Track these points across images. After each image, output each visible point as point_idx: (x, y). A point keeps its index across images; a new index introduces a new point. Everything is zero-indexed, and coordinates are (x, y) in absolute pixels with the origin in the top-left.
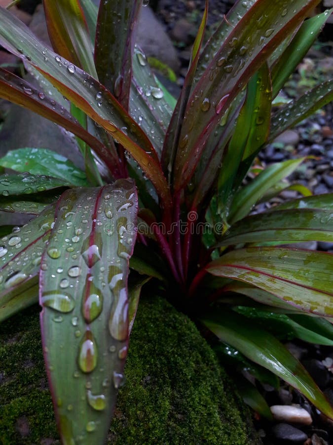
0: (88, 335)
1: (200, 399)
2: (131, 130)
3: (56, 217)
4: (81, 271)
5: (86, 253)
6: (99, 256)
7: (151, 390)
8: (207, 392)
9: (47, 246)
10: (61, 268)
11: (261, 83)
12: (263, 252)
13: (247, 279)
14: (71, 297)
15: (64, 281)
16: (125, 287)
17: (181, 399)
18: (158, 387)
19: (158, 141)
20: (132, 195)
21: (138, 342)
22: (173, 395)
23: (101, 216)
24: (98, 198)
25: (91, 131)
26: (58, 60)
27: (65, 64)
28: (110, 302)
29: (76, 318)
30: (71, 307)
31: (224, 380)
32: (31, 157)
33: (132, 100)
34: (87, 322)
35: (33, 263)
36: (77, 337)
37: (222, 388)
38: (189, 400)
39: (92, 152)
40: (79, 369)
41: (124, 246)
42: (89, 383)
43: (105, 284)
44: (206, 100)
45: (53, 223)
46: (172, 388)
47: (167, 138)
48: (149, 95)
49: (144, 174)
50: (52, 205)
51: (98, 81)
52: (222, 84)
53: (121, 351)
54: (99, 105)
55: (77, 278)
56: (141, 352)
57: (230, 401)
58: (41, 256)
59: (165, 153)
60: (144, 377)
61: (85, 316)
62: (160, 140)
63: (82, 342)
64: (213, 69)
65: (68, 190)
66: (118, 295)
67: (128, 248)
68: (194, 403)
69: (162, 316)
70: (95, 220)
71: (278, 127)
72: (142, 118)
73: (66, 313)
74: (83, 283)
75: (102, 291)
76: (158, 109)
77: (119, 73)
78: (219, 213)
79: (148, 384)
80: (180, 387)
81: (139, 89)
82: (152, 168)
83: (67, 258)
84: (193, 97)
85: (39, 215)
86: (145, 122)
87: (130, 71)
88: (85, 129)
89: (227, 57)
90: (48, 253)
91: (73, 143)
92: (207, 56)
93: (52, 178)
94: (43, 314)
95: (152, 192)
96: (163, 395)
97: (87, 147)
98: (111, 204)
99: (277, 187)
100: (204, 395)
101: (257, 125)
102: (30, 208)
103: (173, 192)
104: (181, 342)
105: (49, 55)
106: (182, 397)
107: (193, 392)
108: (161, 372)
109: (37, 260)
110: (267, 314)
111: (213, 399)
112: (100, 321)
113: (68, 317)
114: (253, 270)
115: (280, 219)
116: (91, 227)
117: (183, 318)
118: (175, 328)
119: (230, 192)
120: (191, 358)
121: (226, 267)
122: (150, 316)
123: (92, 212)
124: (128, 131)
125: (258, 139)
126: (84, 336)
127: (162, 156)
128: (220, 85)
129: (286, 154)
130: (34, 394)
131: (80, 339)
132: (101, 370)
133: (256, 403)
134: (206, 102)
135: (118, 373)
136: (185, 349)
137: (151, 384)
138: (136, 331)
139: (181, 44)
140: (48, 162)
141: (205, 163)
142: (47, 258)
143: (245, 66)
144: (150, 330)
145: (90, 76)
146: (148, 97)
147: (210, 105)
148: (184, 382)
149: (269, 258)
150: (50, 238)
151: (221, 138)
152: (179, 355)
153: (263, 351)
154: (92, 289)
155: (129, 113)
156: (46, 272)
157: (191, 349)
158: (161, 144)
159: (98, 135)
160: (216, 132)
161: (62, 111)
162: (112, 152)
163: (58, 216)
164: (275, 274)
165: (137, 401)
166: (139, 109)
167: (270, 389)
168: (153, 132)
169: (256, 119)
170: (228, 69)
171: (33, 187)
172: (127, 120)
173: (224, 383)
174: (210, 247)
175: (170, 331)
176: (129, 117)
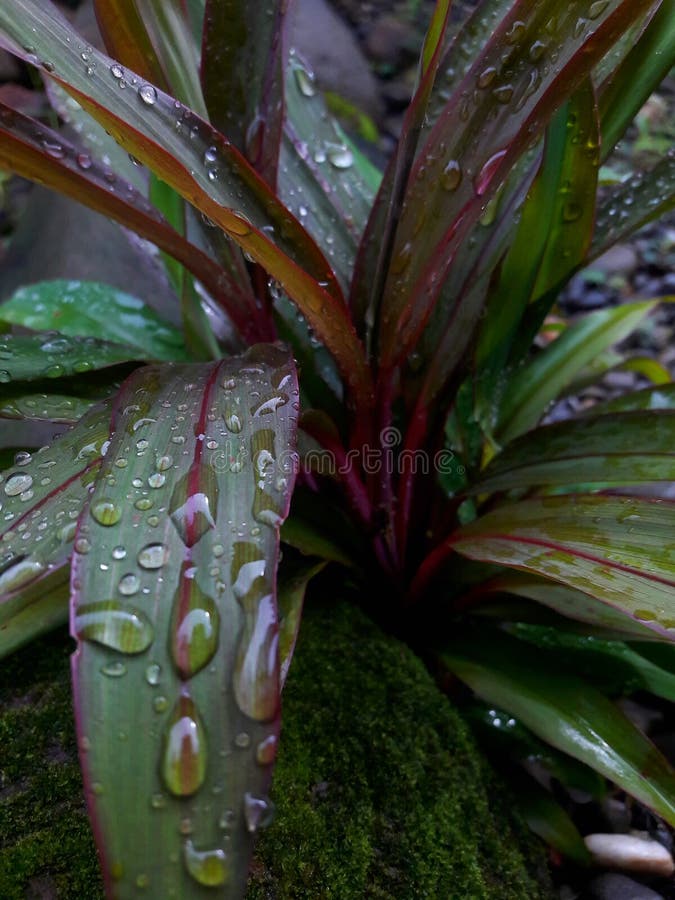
0: (185, 708)
1: (437, 833)
2: (284, 234)
3: (112, 428)
4: (168, 555)
5: (181, 512)
6: (210, 518)
7: (328, 815)
8: (453, 816)
9: (90, 496)
10: (123, 549)
11: (577, 125)
12: (580, 506)
13: (547, 569)
14: (143, 616)
15: (127, 579)
16: (270, 592)
17: (396, 832)
18: (344, 806)
19: (343, 261)
20: (285, 379)
21: (299, 704)
22: (377, 824)
23: (215, 426)
24: (208, 385)
25: (194, 237)
26: (117, 73)
27: (133, 84)
28: (236, 630)
29: (156, 667)
30: (145, 640)
31: (489, 785)
32: (66, 299)
33: (286, 170)
34: (183, 676)
35: (58, 537)
36: (158, 713)
37: (486, 804)
38: (412, 834)
39: (198, 288)
40: (163, 786)
41: (267, 497)
42: (187, 821)
43: (223, 586)
44: (452, 164)
45: (107, 444)
46: (377, 808)
47: (361, 254)
48: (321, 159)
49: (311, 333)
50: (104, 403)
51: (208, 123)
52: (489, 129)
53: (262, 746)
54: (212, 176)
55: (160, 573)
56: (306, 727)
57: (501, 832)
58: (76, 519)
59: (356, 286)
60: (313, 783)
61: (178, 662)
62: (347, 258)
63: (170, 724)
64: (468, 96)
65: (142, 370)
66: (254, 612)
67: (277, 499)
68: (424, 842)
69: (352, 645)
70: (201, 437)
71: (608, 230)
72: (308, 209)
73: (134, 656)
74: (172, 582)
75: (218, 602)
76: (341, 190)
77: (257, 110)
78: (477, 419)
79: (321, 800)
80: (393, 805)
81: (300, 146)
82: (329, 318)
83: (136, 525)
84: (424, 157)
85: (76, 424)
86: (314, 219)
87: (279, 105)
88: (181, 234)
89: (500, 67)
90: (91, 513)
91: (156, 267)
92: (451, 72)
93: (110, 343)
94: (79, 659)
95: (328, 374)
96: (356, 824)
97: (185, 277)
98: (238, 400)
99: (596, 364)
100: (445, 821)
101: (566, 223)
102: (58, 409)
103: (375, 371)
104: (394, 704)
105: (97, 61)
106: (398, 828)
107: (422, 816)
108: (351, 772)
109: (66, 531)
110: (580, 639)
111: (465, 831)
112: (212, 673)
113: (137, 665)
114: (559, 548)
115: (614, 432)
116: (193, 451)
117: (397, 649)
118: (380, 673)
119: (502, 372)
120: (417, 739)
121: (495, 540)
122: (325, 647)
123: (195, 417)
124: (276, 235)
125: (567, 254)
126: (175, 708)
127: (352, 294)
128: (484, 130)
129: (609, 295)
130: (68, 824)
131: (165, 717)
132: (217, 790)
133: (553, 829)
134: (453, 169)
135: (255, 797)
136: (403, 720)
137: (328, 798)
138: (294, 681)
139: (386, 68)
140: (102, 310)
141: (446, 308)
142: (89, 525)
143: (542, 85)
144: (326, 677)
145: (189, 111)
146: (319, 164)
147: (461, 175)
148: (402, 793)
149: (594, 521)
150: (98, 478)
151: (482, 252)
152: (391, 734)
153: (575, 723)
154: (194, 598)
155: (278, 196)
156: (86, 557)
157: (415, 719)
158: (348, 266)
159: (210, 248)
160: (473, 239)
161: (130, 196)
162: (240, 286)
163: (117, 429)
164: (611, 558)
165: (297, 838)
166: (300, 190)
167: (583, 798)
168: (330, 241)
169: (563, 210)
170: (501, 95)
171: (66, 363)
172: (274, 212)
173: (489, 792)
174: (456, 494)
175: (368, 679)
176: (280, 205)
